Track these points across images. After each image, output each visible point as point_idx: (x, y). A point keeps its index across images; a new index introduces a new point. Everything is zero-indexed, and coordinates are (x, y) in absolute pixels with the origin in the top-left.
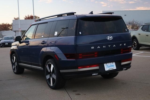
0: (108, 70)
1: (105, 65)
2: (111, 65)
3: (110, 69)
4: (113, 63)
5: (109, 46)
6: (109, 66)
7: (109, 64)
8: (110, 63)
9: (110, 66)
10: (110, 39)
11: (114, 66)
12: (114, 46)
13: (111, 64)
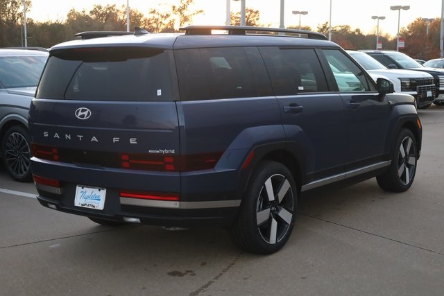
0: (80, 206)
1: (79, 190)
2: (93, 194)
3: (86, 207)
4: (99, 190)
5: (80, 136)
6: (87, 194)
7: (89, 191)
8: (93, 189)
9: (89, 197)
10: (83, 116)
11: (99, 200)
12: (93, 140)
13: (95, 191)
